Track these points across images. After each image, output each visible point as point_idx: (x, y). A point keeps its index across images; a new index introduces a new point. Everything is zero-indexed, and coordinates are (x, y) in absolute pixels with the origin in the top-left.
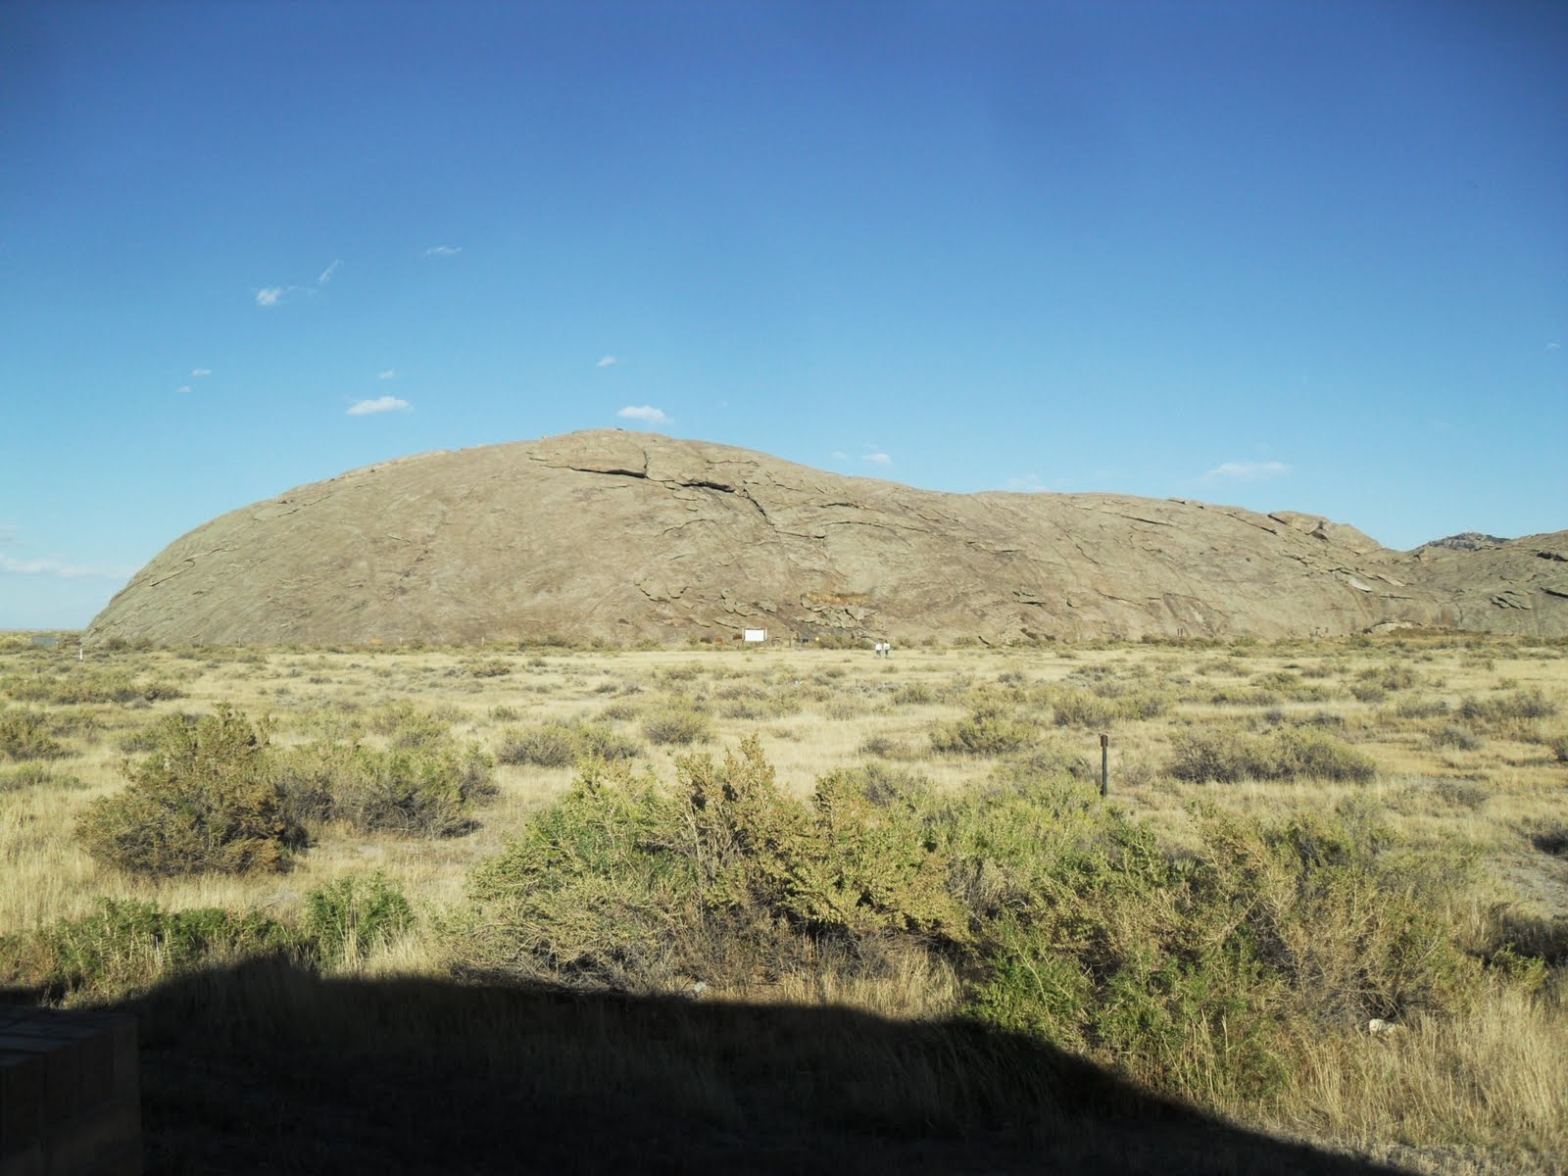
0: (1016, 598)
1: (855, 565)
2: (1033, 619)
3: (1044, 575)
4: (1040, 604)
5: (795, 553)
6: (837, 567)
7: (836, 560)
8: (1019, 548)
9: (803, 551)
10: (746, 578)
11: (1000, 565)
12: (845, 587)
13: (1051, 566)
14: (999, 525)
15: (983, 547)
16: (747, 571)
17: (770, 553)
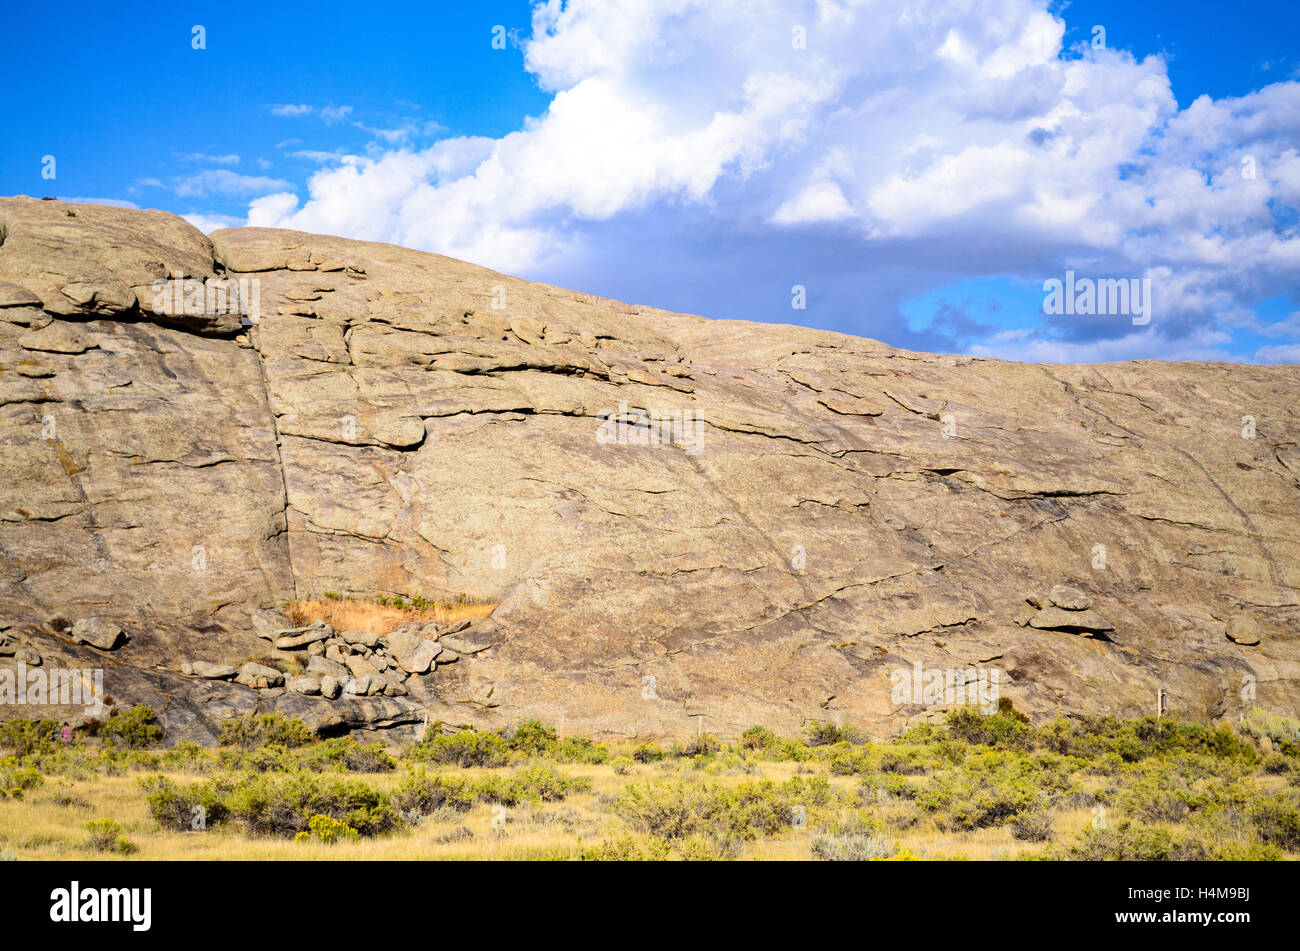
0: (1027, 614)
1: (476, 522)
2: (1060, 673)
3: (1165, 557)
4: (1099, 634)
5: (312, 488)
6: (424, 529)
7: (425, 507)
8: (1103, 486)
9: (337, 485)
10: (102, 552)
11: (1015, 527)
12: (440, 581)
13: (1195, 535)
14: (1073, 430)
15: (979, 481)
16: (111, 537)
17: (222, 487)
